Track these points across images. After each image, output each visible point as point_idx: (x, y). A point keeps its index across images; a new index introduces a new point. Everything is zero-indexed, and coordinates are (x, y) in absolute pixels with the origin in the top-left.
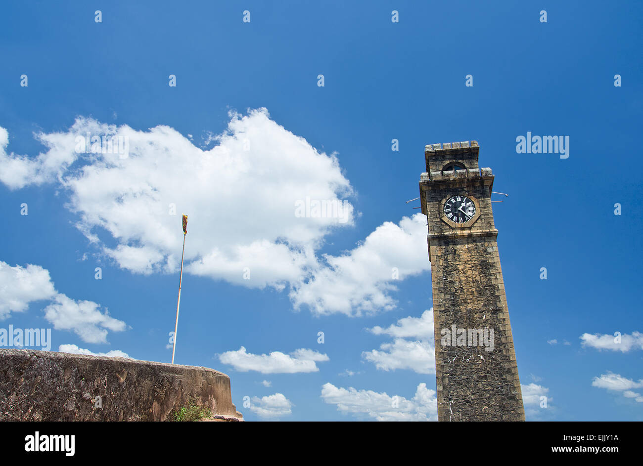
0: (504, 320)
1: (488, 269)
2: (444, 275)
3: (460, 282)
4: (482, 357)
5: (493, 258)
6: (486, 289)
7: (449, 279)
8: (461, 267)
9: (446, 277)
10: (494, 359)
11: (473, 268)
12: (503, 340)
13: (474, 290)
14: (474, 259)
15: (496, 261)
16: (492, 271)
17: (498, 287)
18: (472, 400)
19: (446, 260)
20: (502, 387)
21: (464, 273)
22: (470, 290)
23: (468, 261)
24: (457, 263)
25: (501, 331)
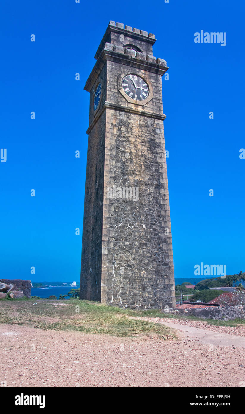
0: (165, 195)
1: (155, 147)
2: (116, 143)
3: (131, 153)
4: (144, 226)
5: (160, 138)
6: (152, 165)
7: (121, 148)
8: (132, 140)
9: (119, 146)
10: (154, 229)
11: (142, 144)
12: (163, 213)
13: (142, 163)
14: (144, 136)
15: (162, 142)
16: (158, 150)
17: (162, 165)
18: (133, 265)
19: (119, 130)
20: (159, 255)
21: (135, 146)
22: (139, 163)
23: (139, 136)
24: (129, 135)
25: (161, 205)
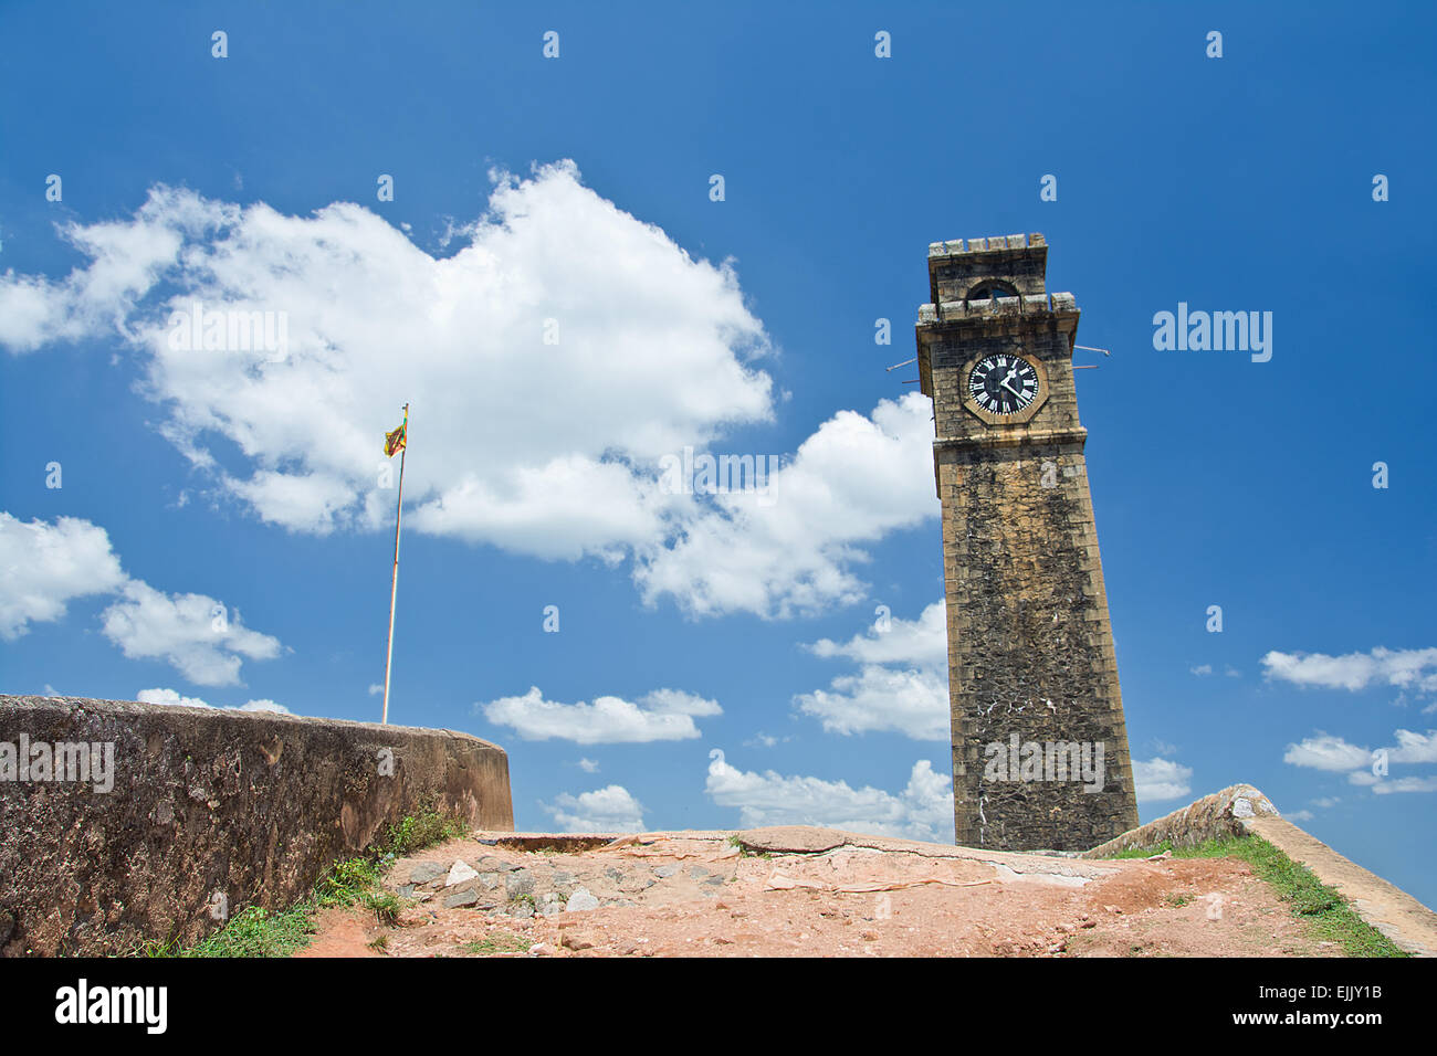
0: (1098, 623)
1: (1065, 514)
2: (968, 527)
3: (1004, 542)
4: (1049, 703)
5: (1076, 489)
6: (1061, 558)
7: (981, 536)
8: (1005, 510)
9: (974, 532)
10: (1077, 708)
11: (1032, 513)
12: (1096, 666)
13: (1033, 559)
14: (1035, 493)
15: (1081, 496)
16: (1072, 518)
17: (1086, 553)
18: (1029, 794)
19: (974, 495)
21: (1014, 523)
22: (1026, 560)
23: (1022, 497)
24: (998, 501)
25: (1091, 648)
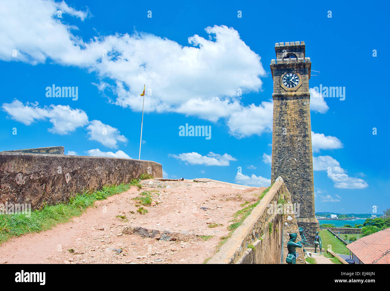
0: (309, 141)
1: (303, 114)
2: (279, 116)
3: (288, 120)
4: (295, 159)
5: (307, 108)
6: (301, 125)
7: (282, 118)
8: (289, 112)
9: (281, 117)
10: (302, 161)
11: (295, 113)
12: (307, 151)
13: (294, 124)
14: (296, 108)
15: (308, 110)
16: (305, 115)
17: (307, 124)
18: (289, 180)
19: (281, 108)
20: (304, 175)
21: (291, 115)
22: (293, 125)
23: (293, 109)
24: (287, 110)
25: (306, 147)
